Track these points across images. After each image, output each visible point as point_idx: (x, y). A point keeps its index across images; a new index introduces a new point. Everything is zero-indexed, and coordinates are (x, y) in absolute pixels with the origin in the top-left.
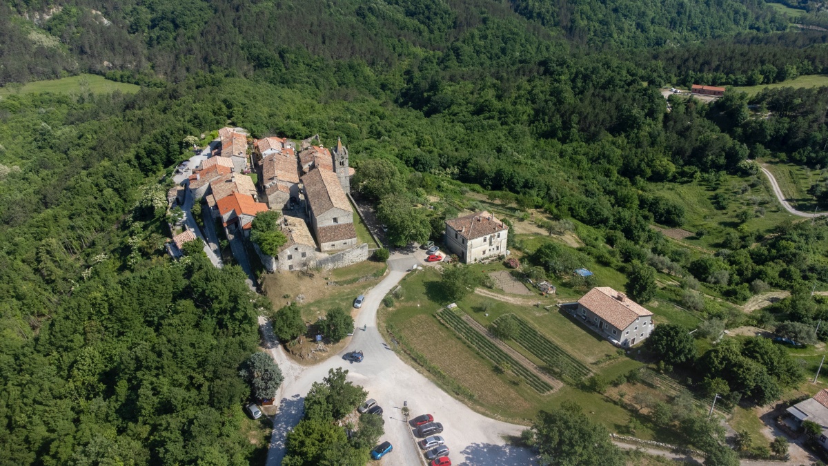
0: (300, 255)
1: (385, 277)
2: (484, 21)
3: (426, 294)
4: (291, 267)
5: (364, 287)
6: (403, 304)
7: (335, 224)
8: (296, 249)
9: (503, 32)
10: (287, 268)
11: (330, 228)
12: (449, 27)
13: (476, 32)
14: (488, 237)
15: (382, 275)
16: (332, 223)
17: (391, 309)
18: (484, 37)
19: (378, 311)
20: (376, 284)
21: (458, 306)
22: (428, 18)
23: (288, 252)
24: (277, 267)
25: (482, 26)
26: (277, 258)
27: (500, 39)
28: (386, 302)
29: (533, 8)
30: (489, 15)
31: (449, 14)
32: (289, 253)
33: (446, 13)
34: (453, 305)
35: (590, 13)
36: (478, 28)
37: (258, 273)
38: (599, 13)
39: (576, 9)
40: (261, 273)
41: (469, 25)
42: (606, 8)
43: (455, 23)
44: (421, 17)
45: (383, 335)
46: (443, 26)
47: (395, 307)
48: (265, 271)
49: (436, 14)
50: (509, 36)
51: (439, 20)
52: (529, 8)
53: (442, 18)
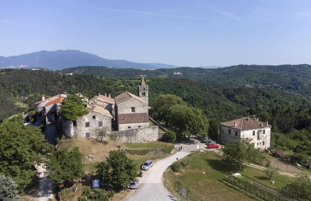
0: (97, 125)
1: (172, 154)
2: (217, 102)
3: (209, 165)
4: (88, 135)
5: (153, 159)
6: (188, 170)
7: (133, 113)
8: (94, 117)
9: (226, 107)
10: (84, 136)
11: (129, 115)
12: (202, 105)
13: (214, 106)
14: (256, 131)
15: (169, 153)
16: (130, 111)
17: (177, 174)
18: (218, 109)
19: (164, 173)
20: (164, 158)
21: (242, 175)
22: (193, 101)
23: (86, 118)
24: (75, 133)
25: (216, 104)
26: (75, 124)
27: (225, 109)
28: (173, 168)
29: (238, 100)
30: (219, 100)
31: (202, 100)
32: (87, 121)
33: (200, 99)
34: (237, 175)
35: (264, 102)
36: (215, 105)
37: (58, 139)
38: (268, 102)
39: (257, 100)
40: (60, 139)
41: (211, 104)
42: (271, 101)
43: (204, 103)
44: (189, 101)
45: (169, 189)
46: (199, 104)
47: (181, 172)
48: (64, 137)
49: (196, 100)
50: (229, 108)
51: (197, 102)
52: (236, 100)
53: (198, 101)
